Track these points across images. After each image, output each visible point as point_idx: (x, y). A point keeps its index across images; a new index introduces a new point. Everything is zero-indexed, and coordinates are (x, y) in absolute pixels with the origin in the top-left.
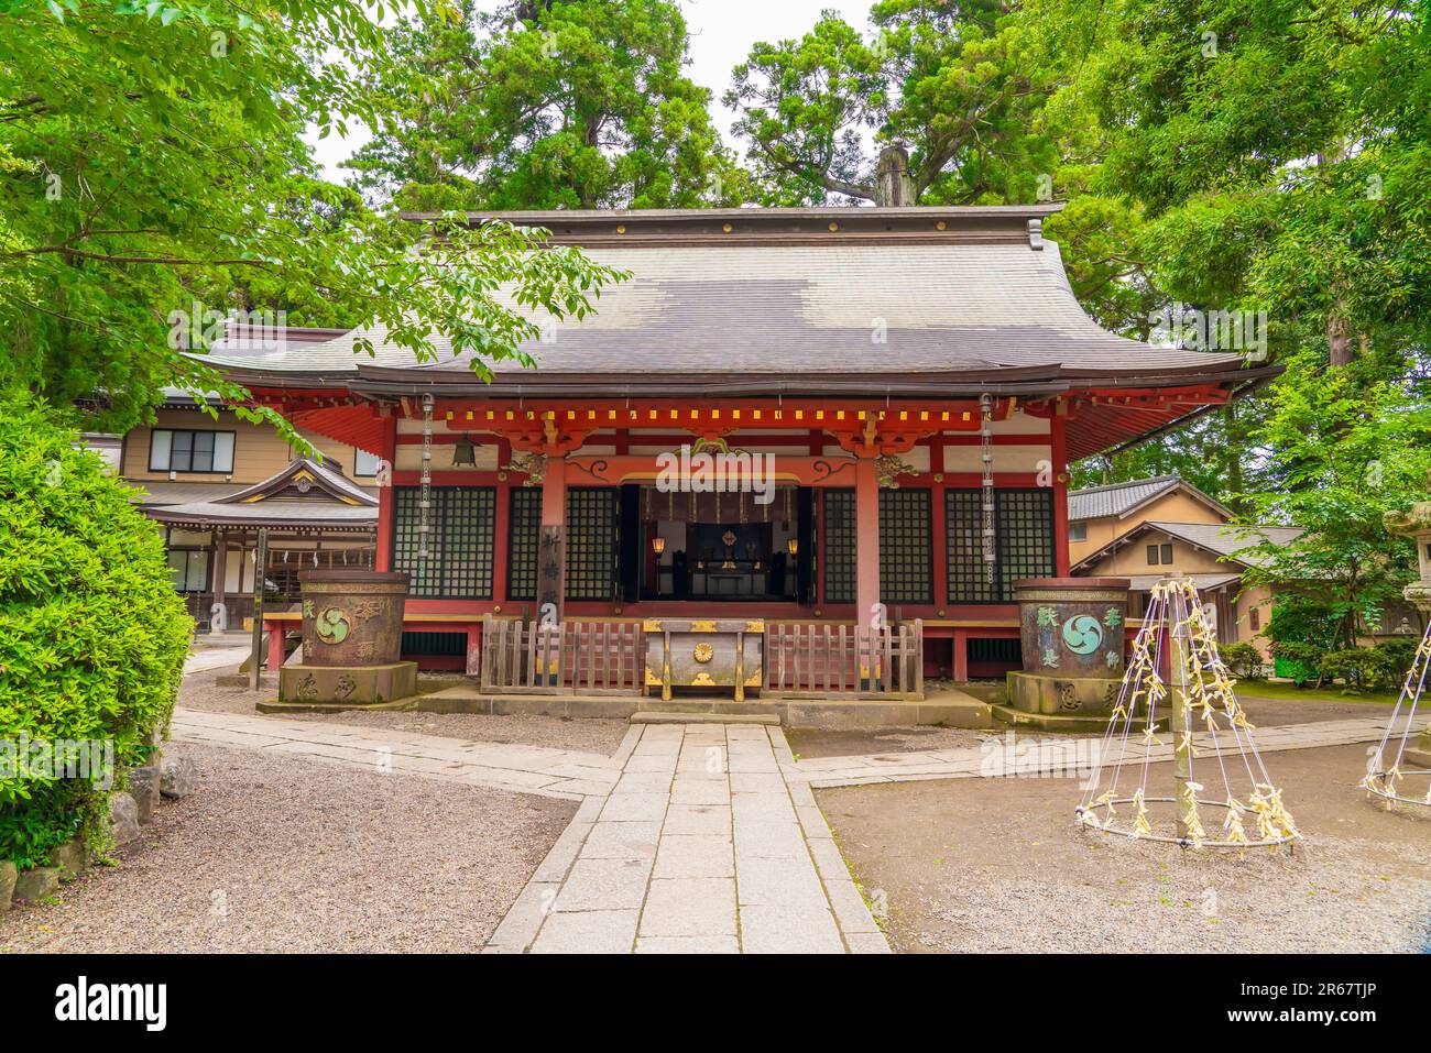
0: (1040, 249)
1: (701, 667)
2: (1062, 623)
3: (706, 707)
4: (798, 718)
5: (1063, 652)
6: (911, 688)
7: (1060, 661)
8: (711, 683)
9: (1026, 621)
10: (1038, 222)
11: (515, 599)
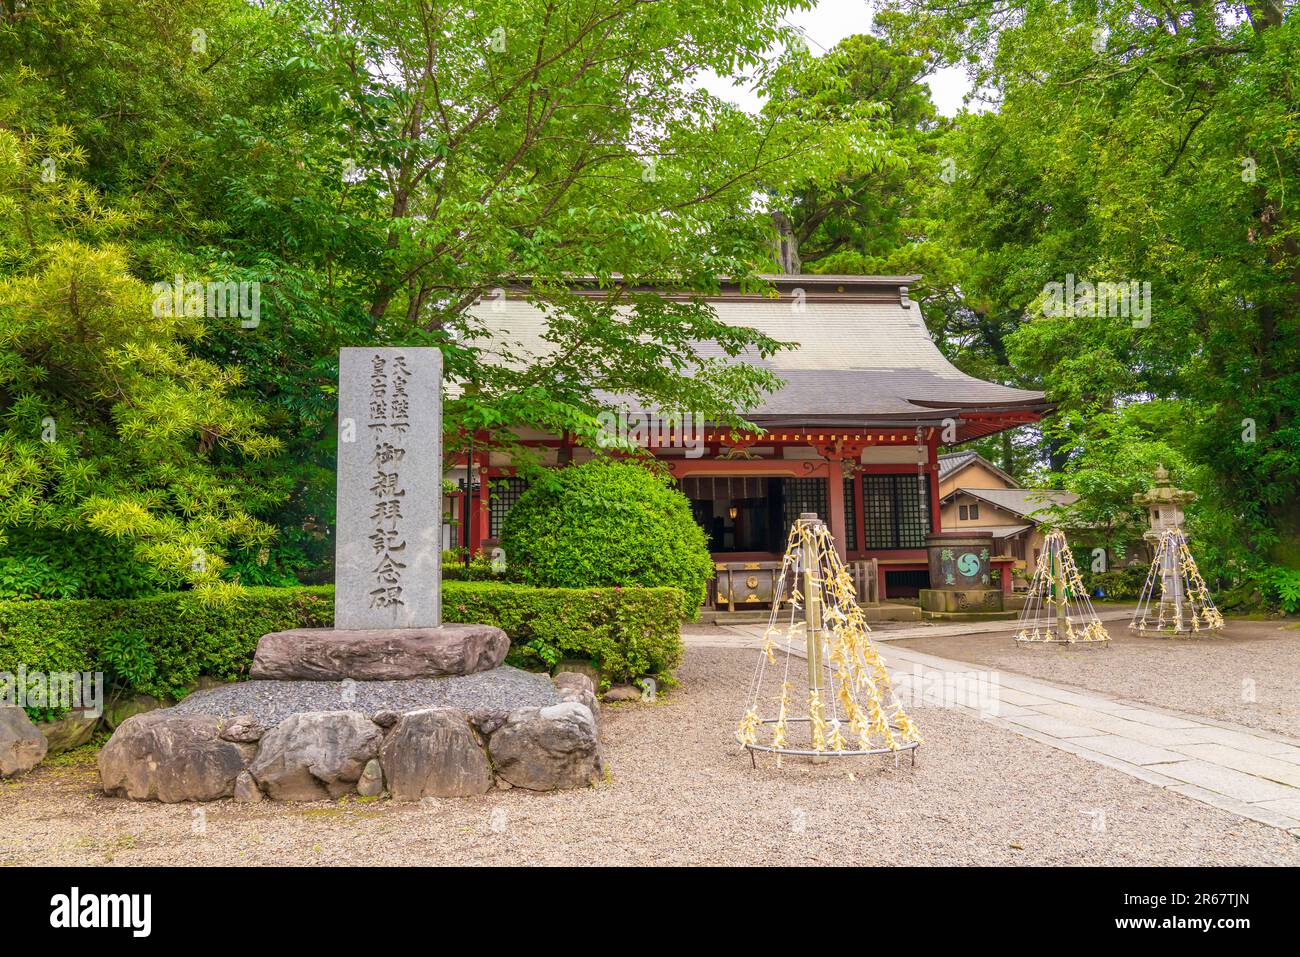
0: (908, 308)
1: (750, 591)
2: (957, 558)
3: (757, 615)
5: (957, 575)
6: (872, 599)
7: (956, 581)
8: (757, 600)
9: (933, 558)
10: (906, 289)
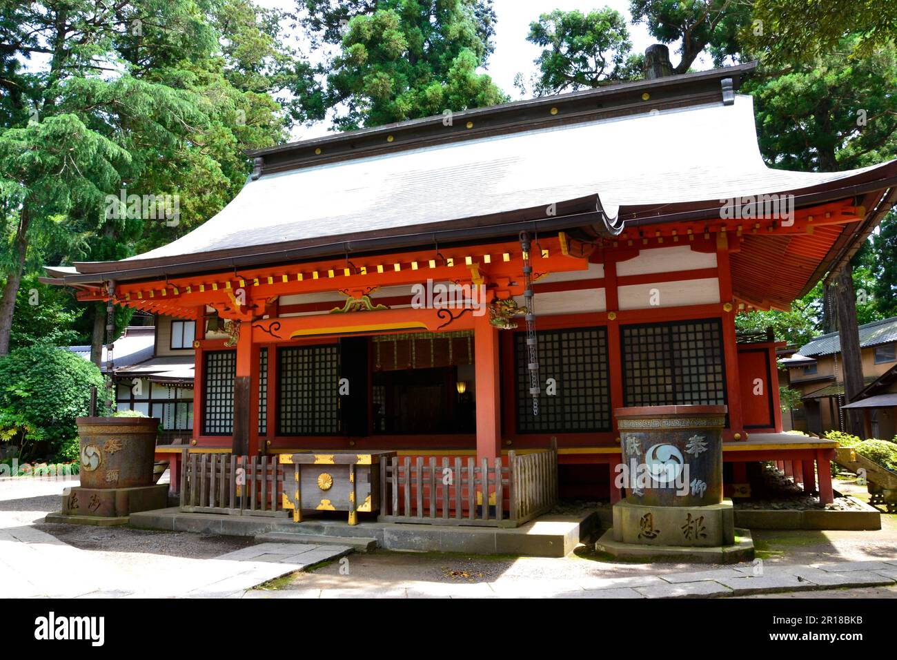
0: (731, 103)
1: (323, 494)
2: (645, 451)
4: (392, 541)
8: (332, 508)
10: (730, 81)
11: (282, 435)
